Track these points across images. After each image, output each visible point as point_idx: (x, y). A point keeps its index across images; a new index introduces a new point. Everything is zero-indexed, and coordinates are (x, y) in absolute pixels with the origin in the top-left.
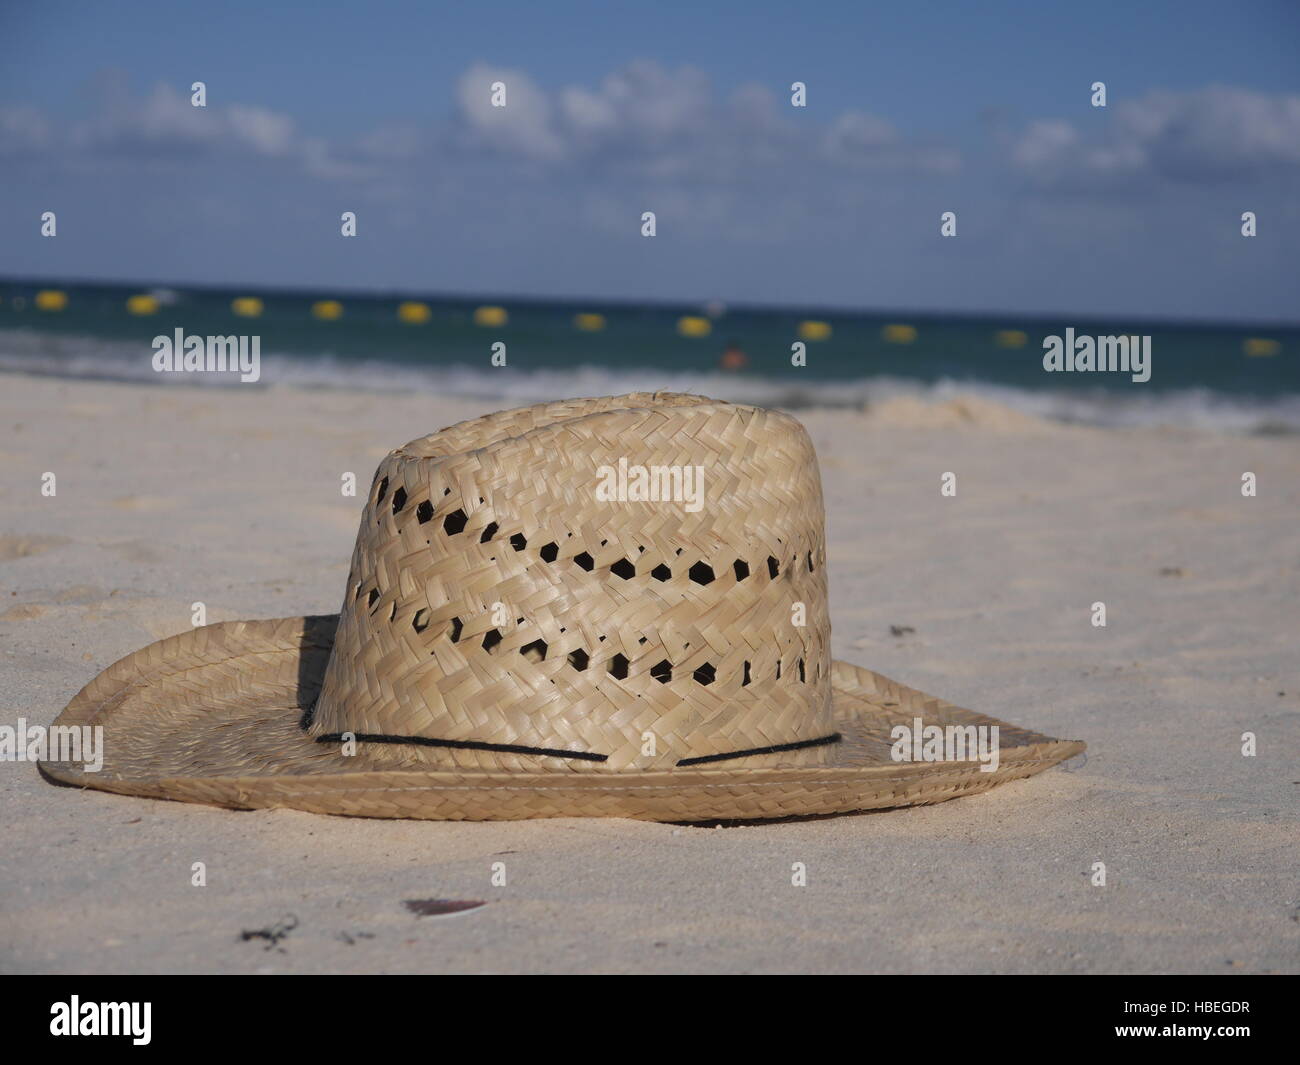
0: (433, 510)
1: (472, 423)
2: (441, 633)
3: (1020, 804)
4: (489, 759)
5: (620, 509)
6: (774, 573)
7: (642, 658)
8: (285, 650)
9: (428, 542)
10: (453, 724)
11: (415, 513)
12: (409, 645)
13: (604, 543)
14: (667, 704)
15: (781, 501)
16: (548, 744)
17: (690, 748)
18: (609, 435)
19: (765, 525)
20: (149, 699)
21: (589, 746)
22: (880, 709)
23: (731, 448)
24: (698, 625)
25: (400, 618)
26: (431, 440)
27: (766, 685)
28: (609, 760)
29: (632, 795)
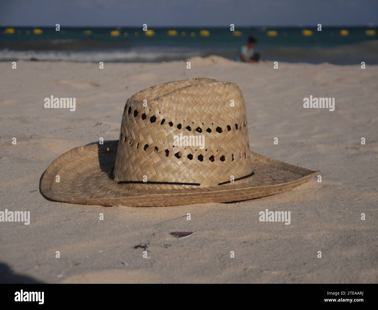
0: (146, 116)
1: (148, 89)
2: (152, 151)
3: (308, 190)
4: (169, 187)
5: (196, 113)
6: (237, 128)
7: (207, 155)
8: (94, 154)
9: (146, 125)
10: (158, 177)
11: (141, 117)
12: (143, 154)
13: (193, 123)
14: (214, 168)
15: (236, 108)
16: (184, 182)
17: (221, 180)
18: (190, 92)
19: (233, 115)
20: (63, 172)
21: (195, 181)
22: (254, 161)
23: (223, 94)
24: (220, 145)
25: (140, 147)
26: (138, 95)
27: (238, 160)
28: (201, 185)
29: (216, 197)
